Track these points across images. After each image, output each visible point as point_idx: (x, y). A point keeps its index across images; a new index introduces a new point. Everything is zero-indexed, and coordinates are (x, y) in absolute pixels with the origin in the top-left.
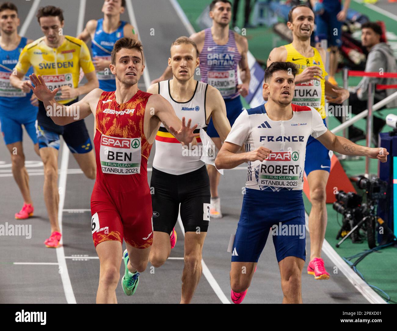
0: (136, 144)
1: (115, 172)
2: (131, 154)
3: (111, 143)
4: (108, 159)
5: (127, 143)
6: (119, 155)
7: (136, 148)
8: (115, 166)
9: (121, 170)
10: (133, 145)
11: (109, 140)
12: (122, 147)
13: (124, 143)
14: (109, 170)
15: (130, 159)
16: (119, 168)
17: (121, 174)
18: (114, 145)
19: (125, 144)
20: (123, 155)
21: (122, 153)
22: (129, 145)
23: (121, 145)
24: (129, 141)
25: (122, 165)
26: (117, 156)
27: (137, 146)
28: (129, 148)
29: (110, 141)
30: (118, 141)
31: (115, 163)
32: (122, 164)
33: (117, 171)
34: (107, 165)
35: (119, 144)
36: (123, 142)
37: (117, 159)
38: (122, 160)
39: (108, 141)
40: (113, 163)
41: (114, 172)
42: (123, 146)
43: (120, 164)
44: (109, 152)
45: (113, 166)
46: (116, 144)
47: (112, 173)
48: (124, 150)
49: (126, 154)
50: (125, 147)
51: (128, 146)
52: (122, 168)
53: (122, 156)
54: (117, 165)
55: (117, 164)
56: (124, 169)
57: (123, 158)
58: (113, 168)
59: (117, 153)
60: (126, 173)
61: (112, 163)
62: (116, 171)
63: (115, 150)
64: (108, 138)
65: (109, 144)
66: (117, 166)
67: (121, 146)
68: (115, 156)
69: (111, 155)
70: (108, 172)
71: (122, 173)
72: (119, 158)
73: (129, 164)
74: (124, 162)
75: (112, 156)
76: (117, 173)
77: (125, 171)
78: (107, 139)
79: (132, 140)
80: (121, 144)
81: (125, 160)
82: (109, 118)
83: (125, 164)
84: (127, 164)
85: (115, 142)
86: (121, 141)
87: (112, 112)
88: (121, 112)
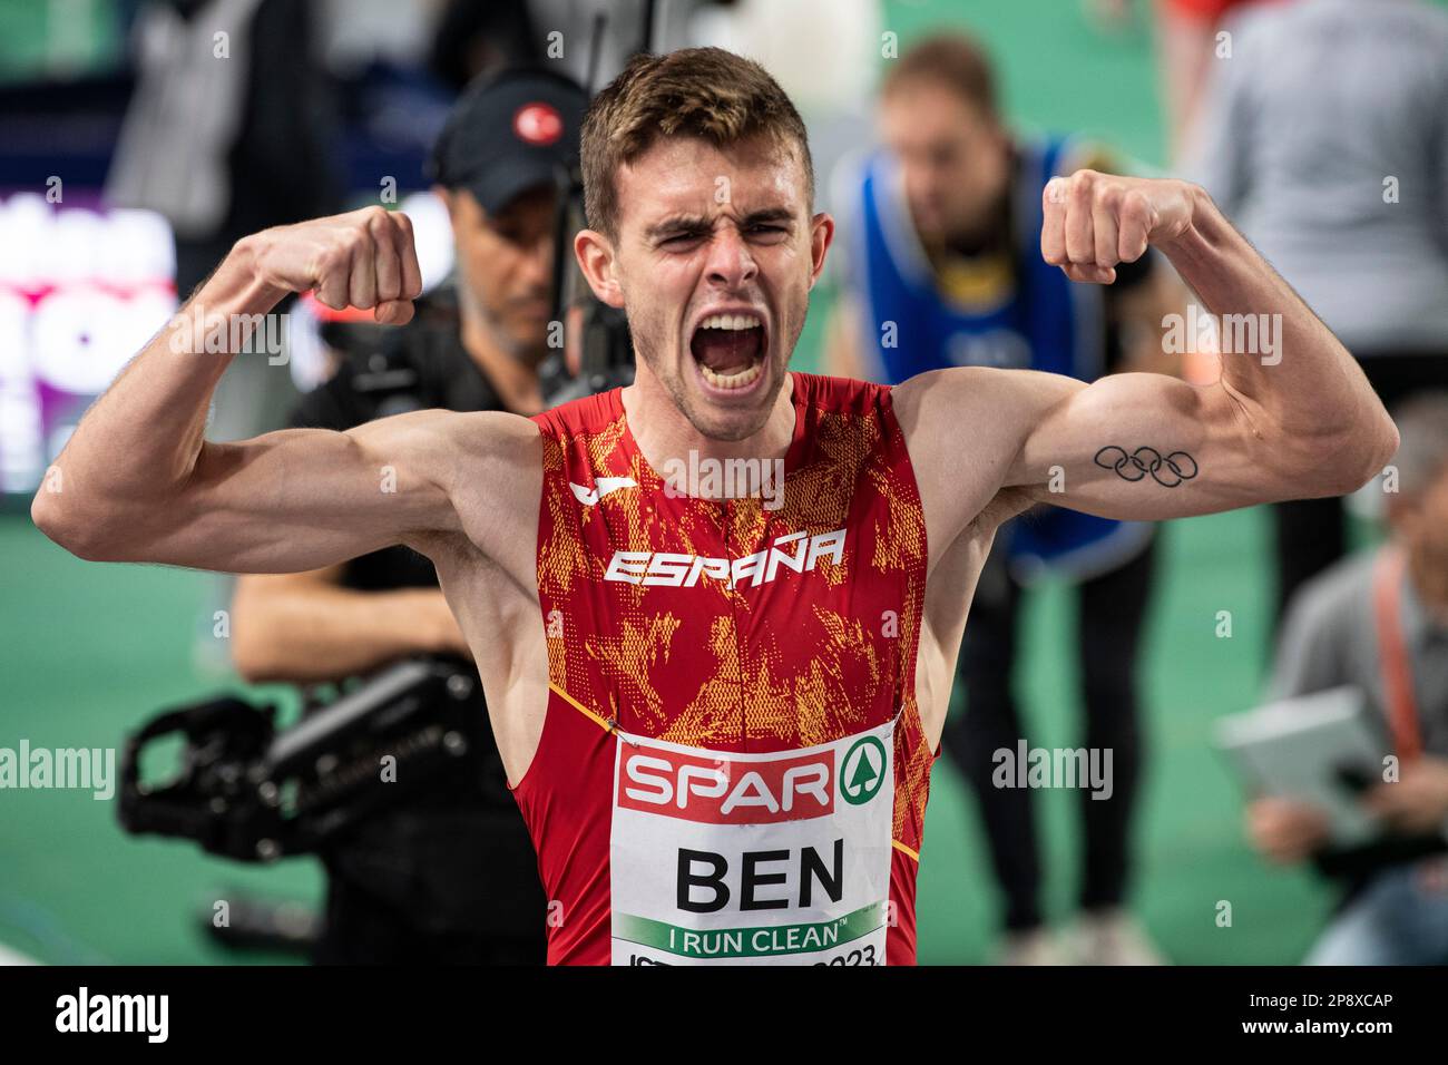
0: (864, 771)
2: (839, 845)
3: (699, 790)
4: (684, 903)
5: (815, 778)
6: (761, 868)
7: (865, 797)
8: (732, 951)
10: (848, 781)
11: (686, 771)
12: (782, 816)
13: (798, 781)
18: (726, 809)
19: (803, 789)
20: (793, 868)
21: (784, 855)
22: (829, 789)
23: (779, 800)
24: (830, 759)
25: (782, 940)
26: (750, 880)
27: (870, 785)
28: (829, 809)
29: (692, 780)
30: (752, 778)
31: (733, 933)
32: (782, 931)
34: (677, 950)
35: (766, 798)
36: (789, 776)
37: (748, 903)
38: (783, 904)
39: (672, 778)
40: (722, 932)
42: (788, 805)
43: (770, 930)
44: (686, 857)
46: (737, 799)
48: (792, 837)
49: (810, 858)
51: (823, 799)
53: (780, 879)
54: (748, 942)
55: (748, 933)
57: (791, 889)
59: (750, 859)
61: (712, 934)
63: (733, 843)
64: (678, 760)
65: (682, 803)
66: (748, 950)
67: (773, 807)
68: (733, 880)
69: (701, 881)
72: (761, 892)
73: (832, 925)
74: (792, 916)
75: (711, 882)
78: (666, 766)
79: (843, 747)
80: (777, 792)
81: (805, 900)
82: (667, 624)
83: (804, 928)
84: (819, 928)
85: (732, 786)
86: (773, 775)
87: (681, 569)
88: (750, 559)
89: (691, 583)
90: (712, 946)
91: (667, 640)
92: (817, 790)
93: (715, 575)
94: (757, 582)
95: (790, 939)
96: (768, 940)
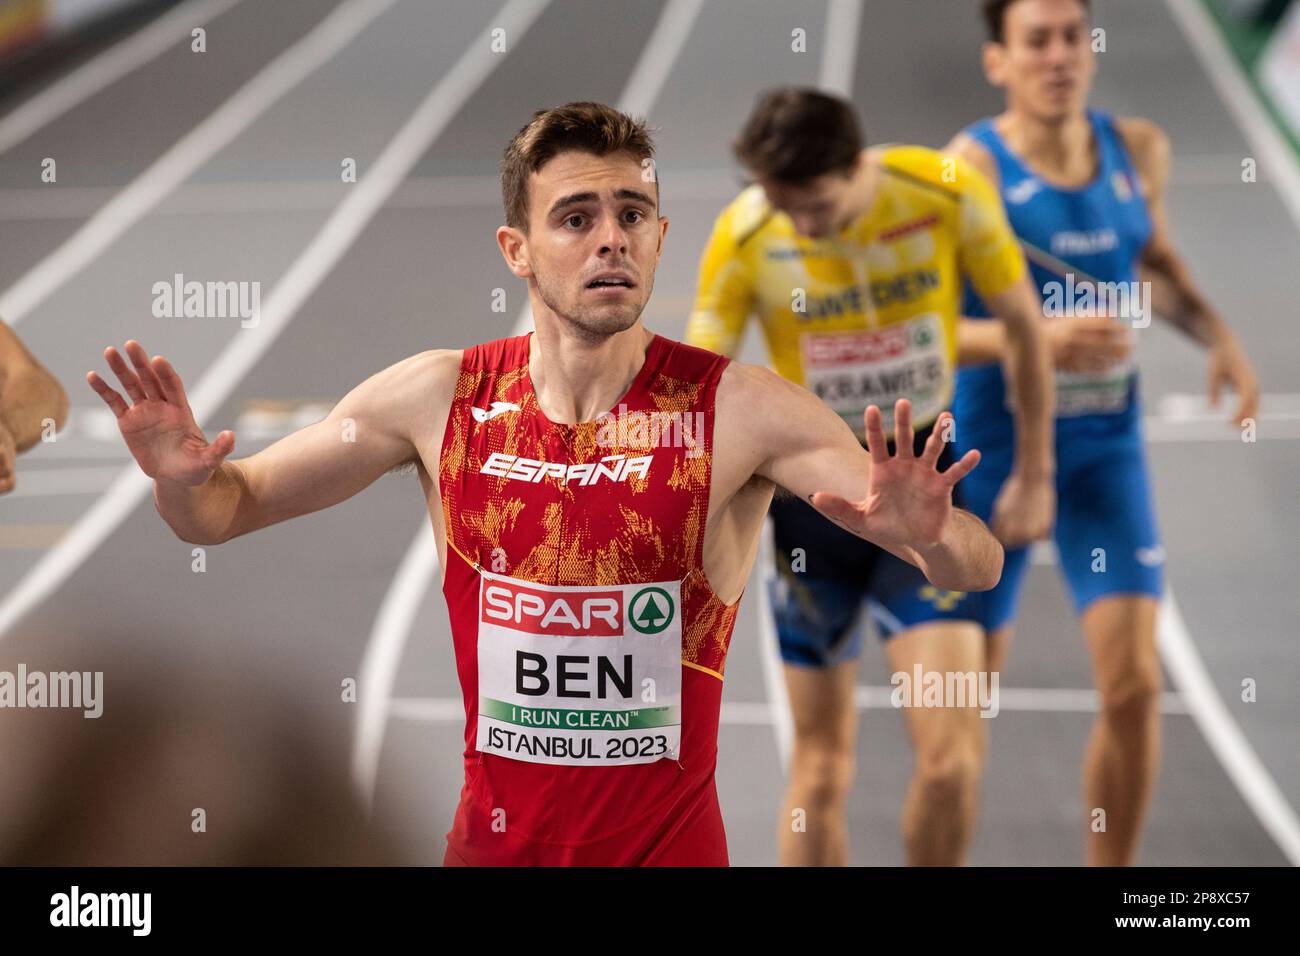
0: (651, 611)
1: (555, 755)
2: (628, 660)
3: (529, 611)
4: (521, 689)
5: (607, 608)
6: (570, 668)
7: (652, 630)
8: (553, 726)
9: (587, 745)
10: (636, 616)
11: (521, 597)
12: (582, 632)
13: (593, 608)
14: (527, 746)
15: (626, 690)
16: (576, 737)
17: (585, 762)
18: (544, 624)
19: (598, 614)
20: (591, 669)
21: (585, 660)
22: (619, 617)
23: (580, 619)
24: (618, 596)
25: (587, 719)
26: (563, 676)
27: (658, 623)
28: (619, 632)
29: (524, 603)
30: (560, 603)
31: (554, 712)
32: (587, 714)
33: (563, 747)
34: (518, 722)
35: (570, 618)
36: (587, 604)
37: (562, 692)
38: (586, 695)
39: (512, 601)
40: (546, 710)
41: (547, 754)
42: (587, 625)
43: (579, 712)
44: (521, 656)
45: (545, 726)
46: (551, 618)
47: (540, 758)
48: (594, 647)
49: (604, 665)
51: (614, 625)
52: (587, 734)
53: (583, 676)
54: (564, 719)
55: (564, 713)
56: (601, 741)
57: (591, 684)
58: (543, 734)
59: (562, 661)
60: (609, 756)
61: (539, 711)
62: (560, 751)
63: (552, 647)
64: (516, 590)
65: (518, 619)
66: (563, 725)
67: (576, 625)
68: (551, 674)
69: (530, 673)
70: (523, 756)
71: (590, 756)
72: (571, 685)
73: (623, 714)
74: (593, 704)
75: (537, 674)
76: (568, 761)
77: (601, 750)
78: (508, 593)
79: (629, 591)
80: (579, 615)
81: (602, 694)
82: (516, 506)
83: (603, 714)
84: (614, 714)
85: (548, 608)
86: (575, 601)
87: (530, 470)
88: (581, 467)
89: (537, 480)
90: (539, 719)
91: (514, 516)
92: (610, 617)
93: (554, 475)
94: (583, 483)
95: (592, 719)
96: (577, 719)
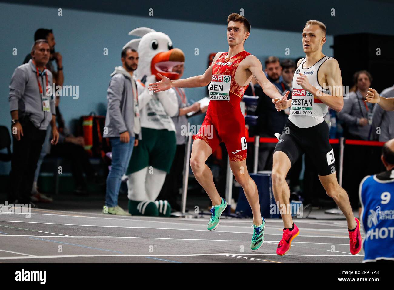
0: (227, 79)
2: (223, 86)
4: (211, 90)
6: (216, 86)
7: (227, 82)
8: (214, 94)
9: (217, 97)
10: (225, 80)
13: (219, 78)
14: (211, 97)
15: (222, 90)
17: (217, 100)
18: (214, 80)
19: (220, 79)
20: (218, 86)
21: (217, 85)
22: (222, 79)
24: (223, 76)
26: (215, 87)
27: (228, 81)
28: (222, 81)
30: (215, 77)
34: (210, 94)
37: (215, 90)
38: (217, 90)
47: (213, 99)
48: (219, 83)
49: (219, 85)
50: (220, 81)
51: (222, 80)
53: (217, 87)
56: (219, 97)
58: (213, 96)
59: (215, 85)
60: (220, 99)
61: (212, 92)
62: (215, 98)
68: (214, 87)
70: (211, 99)
72: (216, 89)
73: (222, 93)
74: (218, 92)
75: (212, 87)
76: (215, 100)
79: (224, 76)
81: (219, 90)
84: (220, 93)
86: (217, 76)
92: (221, 79)
94: (224, 65)
95: (218, 94)
96: (216, 94)
